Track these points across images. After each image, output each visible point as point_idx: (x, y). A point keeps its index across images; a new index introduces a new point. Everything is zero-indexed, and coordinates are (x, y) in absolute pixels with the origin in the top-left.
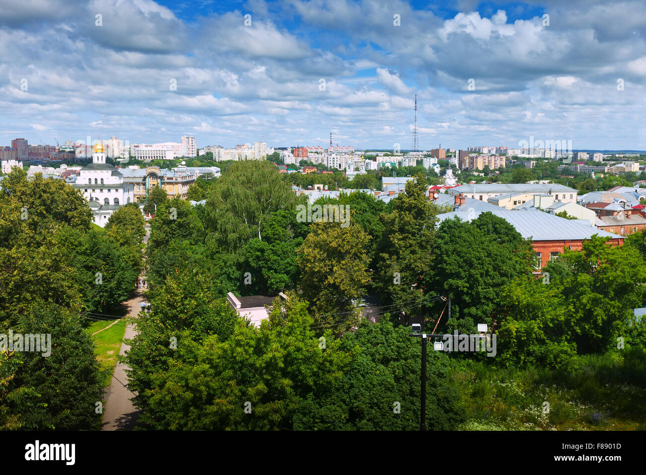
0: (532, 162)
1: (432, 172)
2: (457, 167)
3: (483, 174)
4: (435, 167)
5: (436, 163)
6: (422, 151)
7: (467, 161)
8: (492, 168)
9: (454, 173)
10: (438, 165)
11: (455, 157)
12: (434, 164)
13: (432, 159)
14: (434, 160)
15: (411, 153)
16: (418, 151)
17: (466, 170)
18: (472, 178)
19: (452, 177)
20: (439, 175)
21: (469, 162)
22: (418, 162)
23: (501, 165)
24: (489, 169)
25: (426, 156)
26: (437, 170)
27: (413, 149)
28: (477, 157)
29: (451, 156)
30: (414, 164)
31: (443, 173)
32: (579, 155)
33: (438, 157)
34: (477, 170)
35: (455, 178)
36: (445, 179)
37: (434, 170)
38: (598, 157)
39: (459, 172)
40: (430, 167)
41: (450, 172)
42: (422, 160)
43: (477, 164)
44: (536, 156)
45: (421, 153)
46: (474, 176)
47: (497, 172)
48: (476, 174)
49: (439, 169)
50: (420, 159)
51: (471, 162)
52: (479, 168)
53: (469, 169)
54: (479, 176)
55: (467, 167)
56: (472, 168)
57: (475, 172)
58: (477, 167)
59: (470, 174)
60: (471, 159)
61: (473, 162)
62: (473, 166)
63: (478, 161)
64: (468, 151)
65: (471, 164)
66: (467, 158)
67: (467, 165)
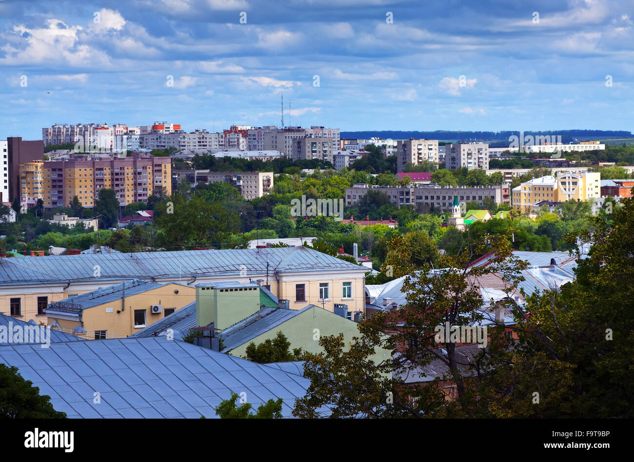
0: (262, 176)
2: (5, 199)
3: (93, 223)
7: (39, 178)
8: (127, 199)
17: (38, 209)
18: (57, 236)
21: (46, 180)
23: (159, 189)
24: (116, 202)
28: (71, 163)
32: (414, 151)
34: (77, 210)
38: (475, 155)
39: (11, 218)
43: (73, 186)
44: (274, 154)
46: (64, 230)
47: (144, 214)
48: (70, 222)
51: (54, 181)
52: (80, 201)
53: (46, 205)
54: (80, 228)
55: (40, 196)
56: (54, 203)
57: (66, 217)
58: (76, 198)
59: (48, 223)
60: (54, 170)
61: (60, 178)
62: (60, 195)
63: (77, 176)
64: (45, 142)
65: (54, 187)
66: (39, 165)
67: (40, 190)
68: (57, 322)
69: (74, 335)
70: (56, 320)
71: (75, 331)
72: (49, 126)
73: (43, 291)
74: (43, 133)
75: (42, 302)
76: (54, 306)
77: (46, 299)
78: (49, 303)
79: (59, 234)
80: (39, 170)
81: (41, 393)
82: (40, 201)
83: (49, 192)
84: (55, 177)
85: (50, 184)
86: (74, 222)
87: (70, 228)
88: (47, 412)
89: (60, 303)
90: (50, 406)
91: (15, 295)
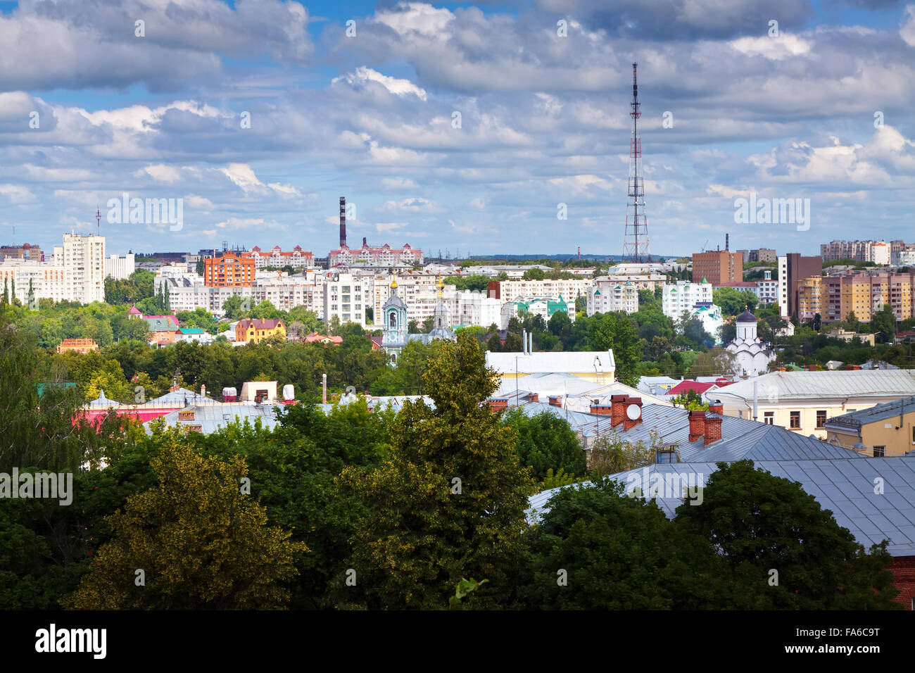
1: (693, 330)
2: (784, 312)
3: (870, 338)
4: (704, 316)
5: (710, 299)
6: (662, 261)
7: (817, 294)
8: (904, 314)
9: (764, 336)
10: (715, 309)
11: (775, 277)
12: (702, 305)
13: (693, 286)
14: (700, 291)
15: (622, 267)
16: (650, 260)
17: (815, 322)
18: (833, 349)
19: (755, 349)
20: (719, 341)
21: (824, 295)
22: (643, 297)
24: (893, 319)
25: (673, 276)
26: (712, 324)
27: (630, 251)
28: (848, 279)
29: (760, 276)
30: (631, 306)
31: (729, 334)
33: (715, 281)
34: (852, 324)
35: (767, 353)
36: (733, 356)
37: (699, 324)
39: (790, 331)
40: (686, 315)
41: (748, 331)
42: (659, 293)
43: (849, 302)
45: (657, 266)
46: (841, 343)
48: (848, 336)
49: (721, 321)
50: (651, 287)
51: (832, 296)
52: (856, 315)
53: (823, 319)
54: (856, 341)
55: (818, 311)
56: (832, 318)
57: (843, 331)
58: (852, 313)
59: (826, 337)
60: (831, 285)
61: (837, 294)
62: (838, 310)
63: (854, 291)
64: (823, 258)
65: (832, 302)
66: (818, 280)
67: (817, 305)
68: (836, 436)
69: (854, 451)
70: (835, 434)
71: (856, 447)
72: (827, 242)
73: (822, 407)
74: (822, 250)
75: (821, 414)
76: (832, 421)
77: (824, 412)
78: (828, 417)
79: (835, 348)
80: (817, 285)
81: (823, 508)
82: (818, 316)
83: (826, 307)
84: (833, 292)
85: (828, 299)
86: (851, 337)
87: (847, 342)
88: (829, 528)
89: (839, 418)
90: (834, 521)
91: (795, 408)
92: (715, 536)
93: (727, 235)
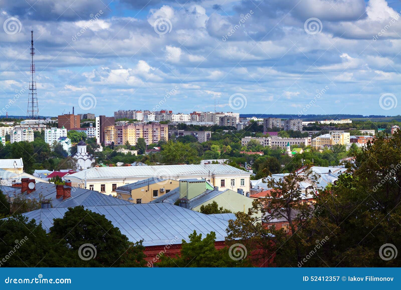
0: (206, 133)
1: (59, 149)
2: (98, 141)
3: (135, 152)
4: (63, 143)
5: (66, 135)
6: (44, 118)
7: (113, 133)
8: (149, 142)
9: (89, 151)
10: (67, 140)
11: (94, 126)
12: (63, 138)
13: (58, 130)
14: (61, 132)
15: (26, 121)
16: (39, 118)
17: (112, 146)
19: (85, 157)
20: (70, 154)
21: (115, 134)
22: (36, 135)
23: (162, 138)
24: (145, 144)
25: (49, 125)
26: (67, 147)
27: (30, 114)
28: (126, 126)
29: (88, 125)
30: (31, 138)
31: (74, 151)
32: (271, 123)
33: (68, 127)
34: (128, 146)
35: (91, 159)
36: (76, 160)
37: (61, 146)
38: (297, 125)
39: (101, 149)
40: (55, 142)
41: (82, 149)
42: (43, 133)
43: (126, 137)
44: (211, 124)
45: (42, 121)
46: (123, 155)
47: (157, 148)
48: (125, 151)
49: (70, 145)
50: (40, 130)
51: (119, 134)
52: (129, 143)
53: (115, 144)
54: (129, 154)
55: (113, 141)
56: (119, 143)
57: (124, 149)
58: (128, 142)
59: (116, 152)
60: (119, 129)
61: (121, 133)
62: (121, 140)
63: (128, 132)
64: (115, 118)
65: (119, 137)
66: (113, 127)
67: (113, 138)
68: (121, 195)
69: (128, 201)
70: (120, 194)
71: (129, 199)
72: (117, 111)
73: (114, 182)
74: (114, 114)
75: (114, 185)
76: (119, 188)
77: (116, 185)
78: (117, 187)
79: (120, 156)
80: (113, 129)
81: (115, 227)
82: (113, 143)
83: (117, 139)
84: (120, 133)
85: (118, 135)
86: (127, 152)
87: (125, 154)
88: (117, 235)
89: (122, 187)
90: (120, 232)
91: (103, 183)
92: (67, 240)
93: (73, 107)
